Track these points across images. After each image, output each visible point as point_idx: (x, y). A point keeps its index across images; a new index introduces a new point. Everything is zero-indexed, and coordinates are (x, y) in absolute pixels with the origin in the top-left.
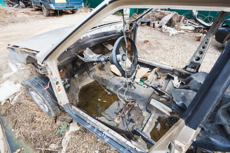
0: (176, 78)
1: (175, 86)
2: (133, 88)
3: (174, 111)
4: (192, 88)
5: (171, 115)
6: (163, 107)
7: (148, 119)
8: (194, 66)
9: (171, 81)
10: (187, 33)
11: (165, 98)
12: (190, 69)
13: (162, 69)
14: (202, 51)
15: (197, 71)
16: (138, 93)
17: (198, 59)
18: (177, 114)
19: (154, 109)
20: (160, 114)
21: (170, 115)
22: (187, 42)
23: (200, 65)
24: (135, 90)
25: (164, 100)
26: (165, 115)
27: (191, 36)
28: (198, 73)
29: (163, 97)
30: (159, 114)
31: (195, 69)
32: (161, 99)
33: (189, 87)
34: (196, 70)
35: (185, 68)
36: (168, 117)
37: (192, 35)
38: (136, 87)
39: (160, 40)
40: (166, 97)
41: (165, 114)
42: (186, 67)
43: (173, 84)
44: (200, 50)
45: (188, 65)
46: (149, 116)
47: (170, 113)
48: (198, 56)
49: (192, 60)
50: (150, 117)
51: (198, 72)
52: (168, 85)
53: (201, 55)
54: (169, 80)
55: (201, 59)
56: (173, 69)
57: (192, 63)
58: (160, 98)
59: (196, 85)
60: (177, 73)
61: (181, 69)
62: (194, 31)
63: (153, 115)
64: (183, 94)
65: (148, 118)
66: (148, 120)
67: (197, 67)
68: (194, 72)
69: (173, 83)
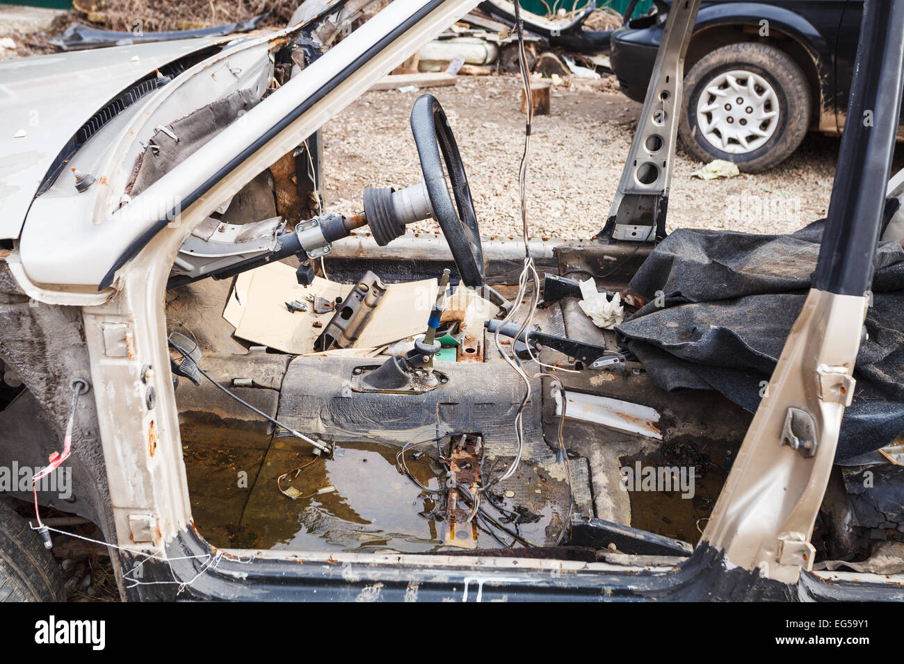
0: (588, 287)
1: (601, 324)
2: (434, 381)
3: (668, 413)
4: (693, 291)
5: (663, 433)
6: (618, 414)
7: (590, 481)
8: (639, 213)
9: (571, 306)
10: (465, 80)
11: (607, 369)
12: (631, 228)
13: (499, 263)
14: (659, 133)
15: (661, 234)
16: (471, 393)
17: (651, 173)
18: (686, 419)
19: (588, 434)
20: (622, 446)
21: (660, 437)
22: (495, 126)
23: (666, 199)
24: (451, 384)
25: (610, 377)
26: (644, 443)
27: (495, 91)
28: (666, 239)
29: (598, 371)
30: (617, 448)
31: (651, 224)
32: (595, 381)
33: (678, 294)
34: (655, 228)
35: (607, 232)
36: (658, 446)
37: (493, 85)
38: (444, 371)
39: (352, 140)
40: (611, 361)
41: (640, 437)
42: (611, 223)
43: (590, 318)
44: (652, 133)
45: (615, 213)
46: (585, 469)
47: (656, 426)
48: (650, 159)
49: (630, 186)
50: (590, 468)
51: (665, 235)
52: (569, 328)
53: (657, 153)
54: (563, 308)
55: (663, 169)
56: (556, 251)
57: (630, 198)
58: (587, 378)
59: (702, 275)
60: (579, 266)
61: (588, 244)
62: (493, 63)
63: (597, 458)
64: (673, 325)
65: (586, 479)
66: (591, 485)
67: (657, 211)
68: (650, 239)
69: (588, 313)
